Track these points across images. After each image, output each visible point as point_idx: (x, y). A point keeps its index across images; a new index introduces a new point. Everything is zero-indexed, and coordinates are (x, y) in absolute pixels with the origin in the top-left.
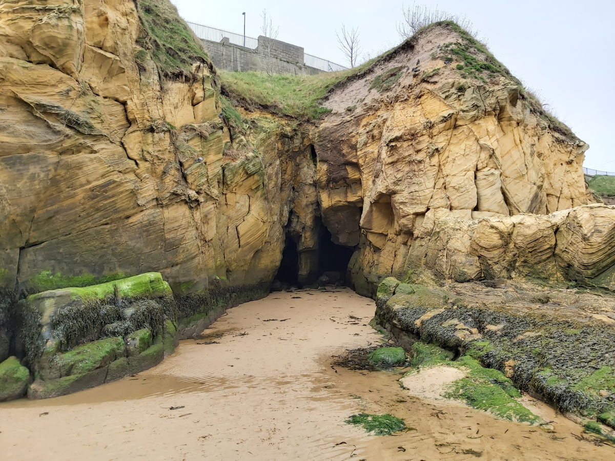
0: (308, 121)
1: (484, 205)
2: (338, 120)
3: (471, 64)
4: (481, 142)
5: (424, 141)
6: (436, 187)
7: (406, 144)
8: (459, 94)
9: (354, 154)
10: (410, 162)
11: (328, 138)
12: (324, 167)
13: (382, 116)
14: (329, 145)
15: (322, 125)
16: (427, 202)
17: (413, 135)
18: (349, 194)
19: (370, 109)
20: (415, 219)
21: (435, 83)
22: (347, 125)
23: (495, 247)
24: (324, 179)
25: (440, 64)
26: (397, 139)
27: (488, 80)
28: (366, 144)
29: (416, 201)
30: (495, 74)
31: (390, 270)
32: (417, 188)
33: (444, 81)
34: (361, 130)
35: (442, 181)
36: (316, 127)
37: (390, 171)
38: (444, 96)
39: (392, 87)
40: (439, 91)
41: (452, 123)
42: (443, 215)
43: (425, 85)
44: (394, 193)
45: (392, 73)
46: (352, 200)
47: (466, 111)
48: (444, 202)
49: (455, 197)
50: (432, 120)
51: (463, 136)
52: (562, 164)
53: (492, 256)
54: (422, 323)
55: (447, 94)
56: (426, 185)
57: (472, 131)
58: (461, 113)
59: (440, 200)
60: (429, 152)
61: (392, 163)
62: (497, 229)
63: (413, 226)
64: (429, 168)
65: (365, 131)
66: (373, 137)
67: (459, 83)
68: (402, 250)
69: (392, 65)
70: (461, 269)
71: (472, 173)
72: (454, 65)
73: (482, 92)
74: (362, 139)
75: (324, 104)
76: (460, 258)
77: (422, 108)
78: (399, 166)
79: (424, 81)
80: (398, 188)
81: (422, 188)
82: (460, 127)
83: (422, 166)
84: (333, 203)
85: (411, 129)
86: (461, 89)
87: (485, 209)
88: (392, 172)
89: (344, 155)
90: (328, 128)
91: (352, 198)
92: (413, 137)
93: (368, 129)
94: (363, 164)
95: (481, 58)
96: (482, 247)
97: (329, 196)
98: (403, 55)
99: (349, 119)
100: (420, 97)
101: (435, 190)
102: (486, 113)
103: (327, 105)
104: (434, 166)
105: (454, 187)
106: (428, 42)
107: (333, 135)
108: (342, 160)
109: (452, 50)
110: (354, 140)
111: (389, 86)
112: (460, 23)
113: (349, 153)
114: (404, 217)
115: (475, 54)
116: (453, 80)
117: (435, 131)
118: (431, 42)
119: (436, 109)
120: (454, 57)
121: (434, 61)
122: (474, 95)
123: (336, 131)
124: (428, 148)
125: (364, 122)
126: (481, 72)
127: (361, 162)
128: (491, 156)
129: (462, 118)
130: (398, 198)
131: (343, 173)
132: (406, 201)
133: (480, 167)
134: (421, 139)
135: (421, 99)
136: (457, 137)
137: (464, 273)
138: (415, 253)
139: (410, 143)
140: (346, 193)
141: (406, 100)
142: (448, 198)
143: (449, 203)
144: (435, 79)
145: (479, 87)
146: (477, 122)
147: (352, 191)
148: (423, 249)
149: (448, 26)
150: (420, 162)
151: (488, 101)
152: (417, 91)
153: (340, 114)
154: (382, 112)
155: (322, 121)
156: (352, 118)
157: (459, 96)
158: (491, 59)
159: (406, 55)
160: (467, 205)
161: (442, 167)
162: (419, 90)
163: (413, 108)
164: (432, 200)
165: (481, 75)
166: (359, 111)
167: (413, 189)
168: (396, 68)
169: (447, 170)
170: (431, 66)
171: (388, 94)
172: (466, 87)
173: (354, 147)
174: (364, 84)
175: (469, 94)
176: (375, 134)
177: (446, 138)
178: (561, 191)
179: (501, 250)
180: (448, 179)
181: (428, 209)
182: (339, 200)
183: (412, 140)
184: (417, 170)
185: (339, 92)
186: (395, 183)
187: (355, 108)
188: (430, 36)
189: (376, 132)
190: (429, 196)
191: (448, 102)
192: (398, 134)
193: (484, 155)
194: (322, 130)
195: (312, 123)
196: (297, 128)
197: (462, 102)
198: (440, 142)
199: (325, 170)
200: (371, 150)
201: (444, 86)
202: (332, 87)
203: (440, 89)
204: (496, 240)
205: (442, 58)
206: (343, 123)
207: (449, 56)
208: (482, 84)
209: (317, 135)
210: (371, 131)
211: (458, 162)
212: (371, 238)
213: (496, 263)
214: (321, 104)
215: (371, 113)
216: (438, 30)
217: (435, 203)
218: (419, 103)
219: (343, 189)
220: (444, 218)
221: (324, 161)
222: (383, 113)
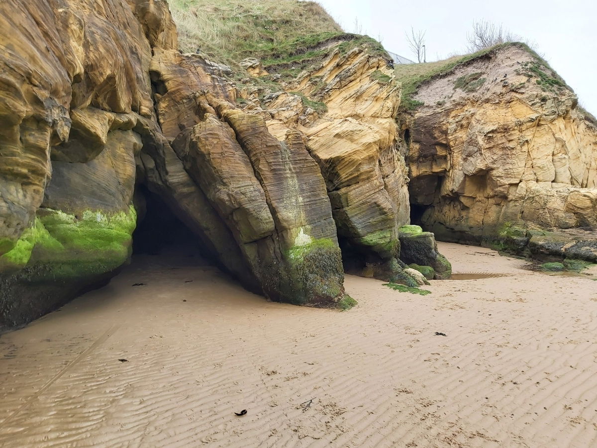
0: (405, 112)
1: (560, 179)
2: (431, 112)
3: (545, 79)
4: (557, 136)
5: (516, 135)
6: (526, 166)
7: (499, 135)
8: (543, 103)
9: (444, 137)
10: (503, 148)
11: (422, 125)
12: (417, 146)
13: (470, 111)
14: (423, 130)
15: (416, 115)
16: (520, 177)
17: (506, 129)
18: (434, 166)
19: (458, 104)
20: (509, 187)
21: (523, 93)
22: (439, 115)
23: (588, 208)
24: (416, 155)
25: (524, 79)
26: (493, 131)
27: (558, 92)
28: (455, 131)
29: (510, 176)
30: (562, 87)
31: (482, 223)
32: (511, 166)
33: (530, 93)
34: (451, 120)
35: (531, 162)
36: (412, 116)
37: (487, 154)
38: (530, 103)
39: (477, 89)
40: (526, 100)
41: (537, 123)
42: (533, 186)
43: (513, 94)
44: (492, 169)
45: (474, 77)
46: (436, 171)
47: (548, 115)
48: (533, 177)
49: (540, 173)
50: (522, 120)
51: (544, 132)
52: (590, 144)
53: (587, 213)
54: (566, 249)
55: (533, 102)
56: (519, 165)
57: (551, 129)
58: (544, 116)
59: (530, 176)
60: (521, 143)
61: (489, 148)
62: (588, 197)
63: (508, 192)
64: (520, 153)
65: (454, 121)
66: (462, 126)
67: (541, 95)
68: (494, 208)
69: (471, 70)
70: (564, 220)
71: (550, 158)
72: (533, 80)
73: (556, 101)
74: (452, 127)
75: (415, 97)
76: (561, 214)
77: (512, 110)
78: (494, 150)
79: (513, 91)
80: (495, 166)
81: (515, 167)
82: (542, 126)
83: (514, 152)
84: (420, 173)
85: (504, 125)
86: (544, 100)
87: (560, 181)
88: (489, 155)
89: (435, 138)
90: (422, 117)
91: (436, 169)
92: (505, 131)
93: (457, 120)
94: (453, 145)
95: (548, 73)
96: (578, 208)
97: (418, 168)
98: (480, 63)
99: (440, 111)
100: (510, 102)
101: (526, 169)
102: (559, 116)
103: (417, 99)
104: (525, 152)
105: (539, 167)
106: (507, 58)
107: (426, 122)
108: (433, 141)
109: (531, 68)
110: (444, 127)
111: (474, 88)
112: (530, 45)
113: (440, 137)
114: (500, 186)
115: (544, 70)
116: (536, 92)
117: (524, 127)
118: (509, 58)
119: (525, 113)
120: (533, 74)
121: (518, 76)
122: (553, 105)
123: (429, 120)
124: (519, 139)
125: (453, 114)
126: (553, 86)
127: (451, 143)
128: (563, 146)
129: (544, 120)
130: (494, 172)
131: (433, 151)
132: (503, 175)
133: (556, 152)
134: (513, 132)
135: (511, 104)
136: (540, 133)
137: (567, 223)
138: (510, 211)
139: (503, 135)
140: (431, 166)
141: (498, 103)
142: (535, 174)
143: (536, 177)
144: (522, 90)
145: (554, 98)
146: (554, 123)
147: (436, 164)
148: (519, 208)
149: (521, 47)
150: (513, 149)
151: (560, 108)
152: (507, 97)
153: (432, 107)
154: (469, 107)
155: (416, 111)
156: (443, 110)
157: (542, 105)
158: (554, 74)
159: (483, 63)
160: (548, 179)
161: (530, 153)
162: (509, 97)
163: (504, 110)
164: (524, 175)
165: (553, 88)
166: (448, 105)
167: (507, 167)
168: (476, 74)
169: (534, 154)
170: (518, 80)
171: (474, 94)
172: (547, 98)
173: (445, 133)
174: (447, 83)
175: (549, 103)
176: (464, 124)
177: (532, 133)
178: (590, 164)
179: (592, 209)
180: (534, 161)
181: (521, 181)
182: (425, 170)
183: (504, 132)
184: (510, 154)
185: (425, 88)
186: (493, 163)
187: (444, 103)
188: (508, 53)
189: (464, 122)
190: (522, 173)
191: (534, 108)
192: (494, 128)
193: (558, 145)
194: (418, 118)
195: (408, 113)
196: (398, 117)
197: (544, 108)
198: (528, 135)
199: (418, 148)
200: (460, 135)
201: (530, 96)
202: (419, 84)
203: (527, 98)
204: (588, 203)
205: (525, 75)
206: (435, 114)
207: (530, 73)
208: (556, 96)
209: (412, 122)
210: (460, 121)
211: (541, 149)
212: (462, 200)
213: (590, 217)
214: (412, 97)
215: (459, 107)
216: (514, 50)
217: (526, 177)
218: (509, 106)
219: (429, 163)
220: (534, 188)
221: (416, 141)
222: (470, 109)
